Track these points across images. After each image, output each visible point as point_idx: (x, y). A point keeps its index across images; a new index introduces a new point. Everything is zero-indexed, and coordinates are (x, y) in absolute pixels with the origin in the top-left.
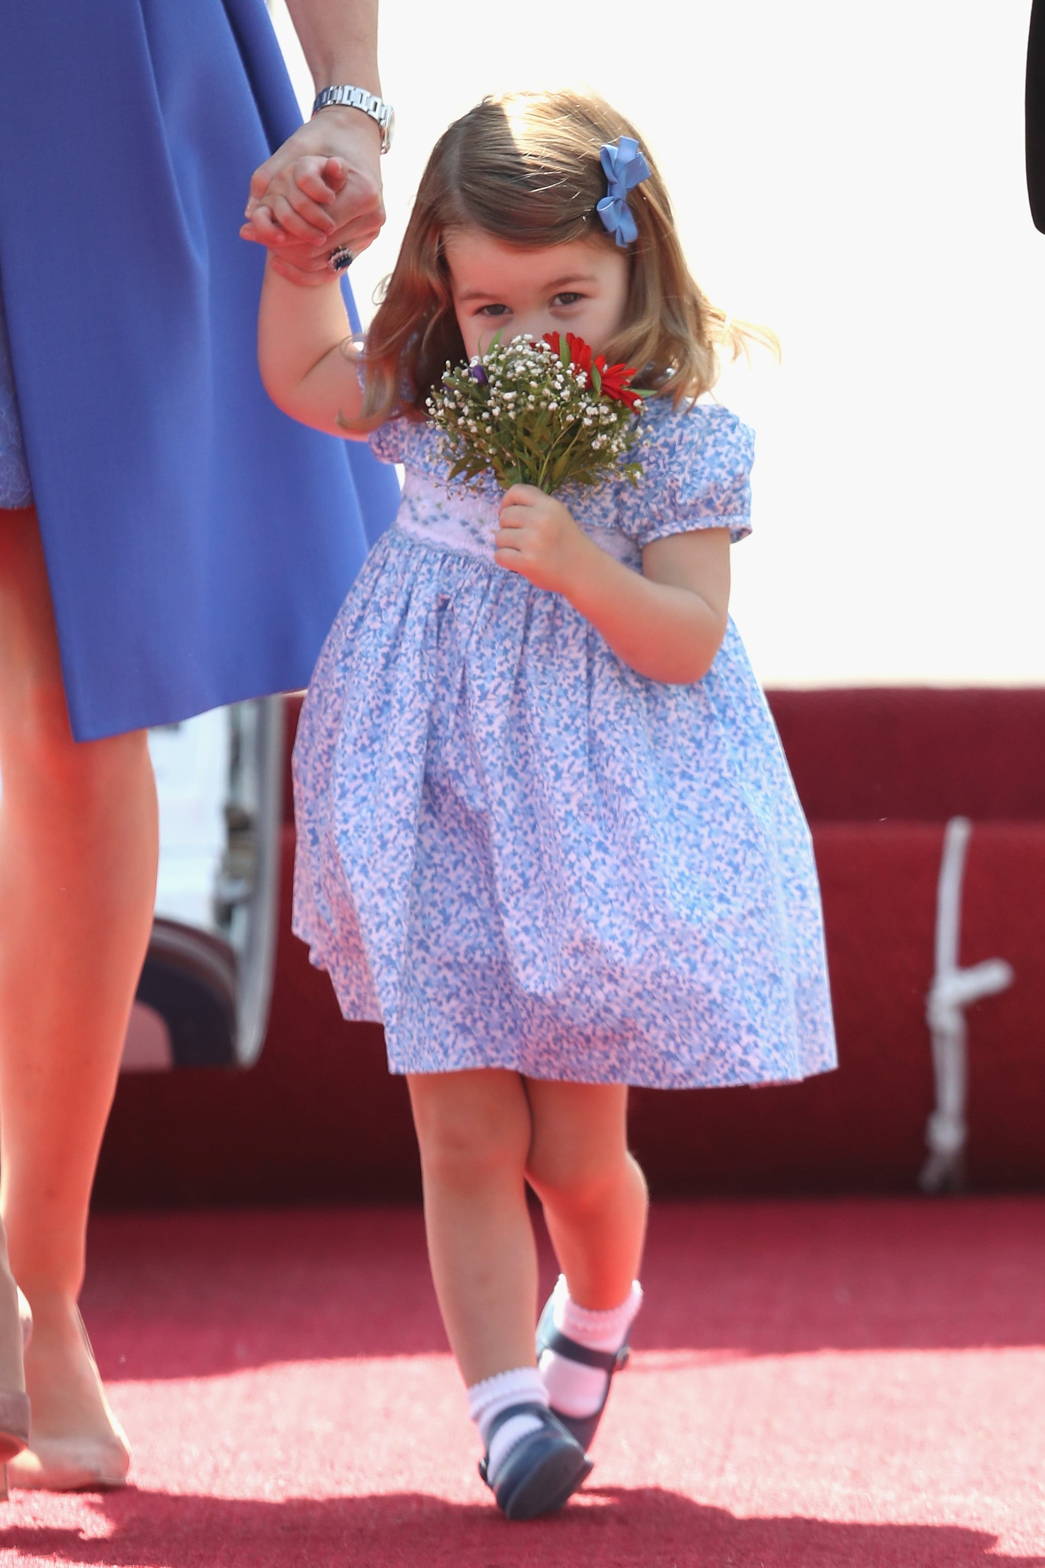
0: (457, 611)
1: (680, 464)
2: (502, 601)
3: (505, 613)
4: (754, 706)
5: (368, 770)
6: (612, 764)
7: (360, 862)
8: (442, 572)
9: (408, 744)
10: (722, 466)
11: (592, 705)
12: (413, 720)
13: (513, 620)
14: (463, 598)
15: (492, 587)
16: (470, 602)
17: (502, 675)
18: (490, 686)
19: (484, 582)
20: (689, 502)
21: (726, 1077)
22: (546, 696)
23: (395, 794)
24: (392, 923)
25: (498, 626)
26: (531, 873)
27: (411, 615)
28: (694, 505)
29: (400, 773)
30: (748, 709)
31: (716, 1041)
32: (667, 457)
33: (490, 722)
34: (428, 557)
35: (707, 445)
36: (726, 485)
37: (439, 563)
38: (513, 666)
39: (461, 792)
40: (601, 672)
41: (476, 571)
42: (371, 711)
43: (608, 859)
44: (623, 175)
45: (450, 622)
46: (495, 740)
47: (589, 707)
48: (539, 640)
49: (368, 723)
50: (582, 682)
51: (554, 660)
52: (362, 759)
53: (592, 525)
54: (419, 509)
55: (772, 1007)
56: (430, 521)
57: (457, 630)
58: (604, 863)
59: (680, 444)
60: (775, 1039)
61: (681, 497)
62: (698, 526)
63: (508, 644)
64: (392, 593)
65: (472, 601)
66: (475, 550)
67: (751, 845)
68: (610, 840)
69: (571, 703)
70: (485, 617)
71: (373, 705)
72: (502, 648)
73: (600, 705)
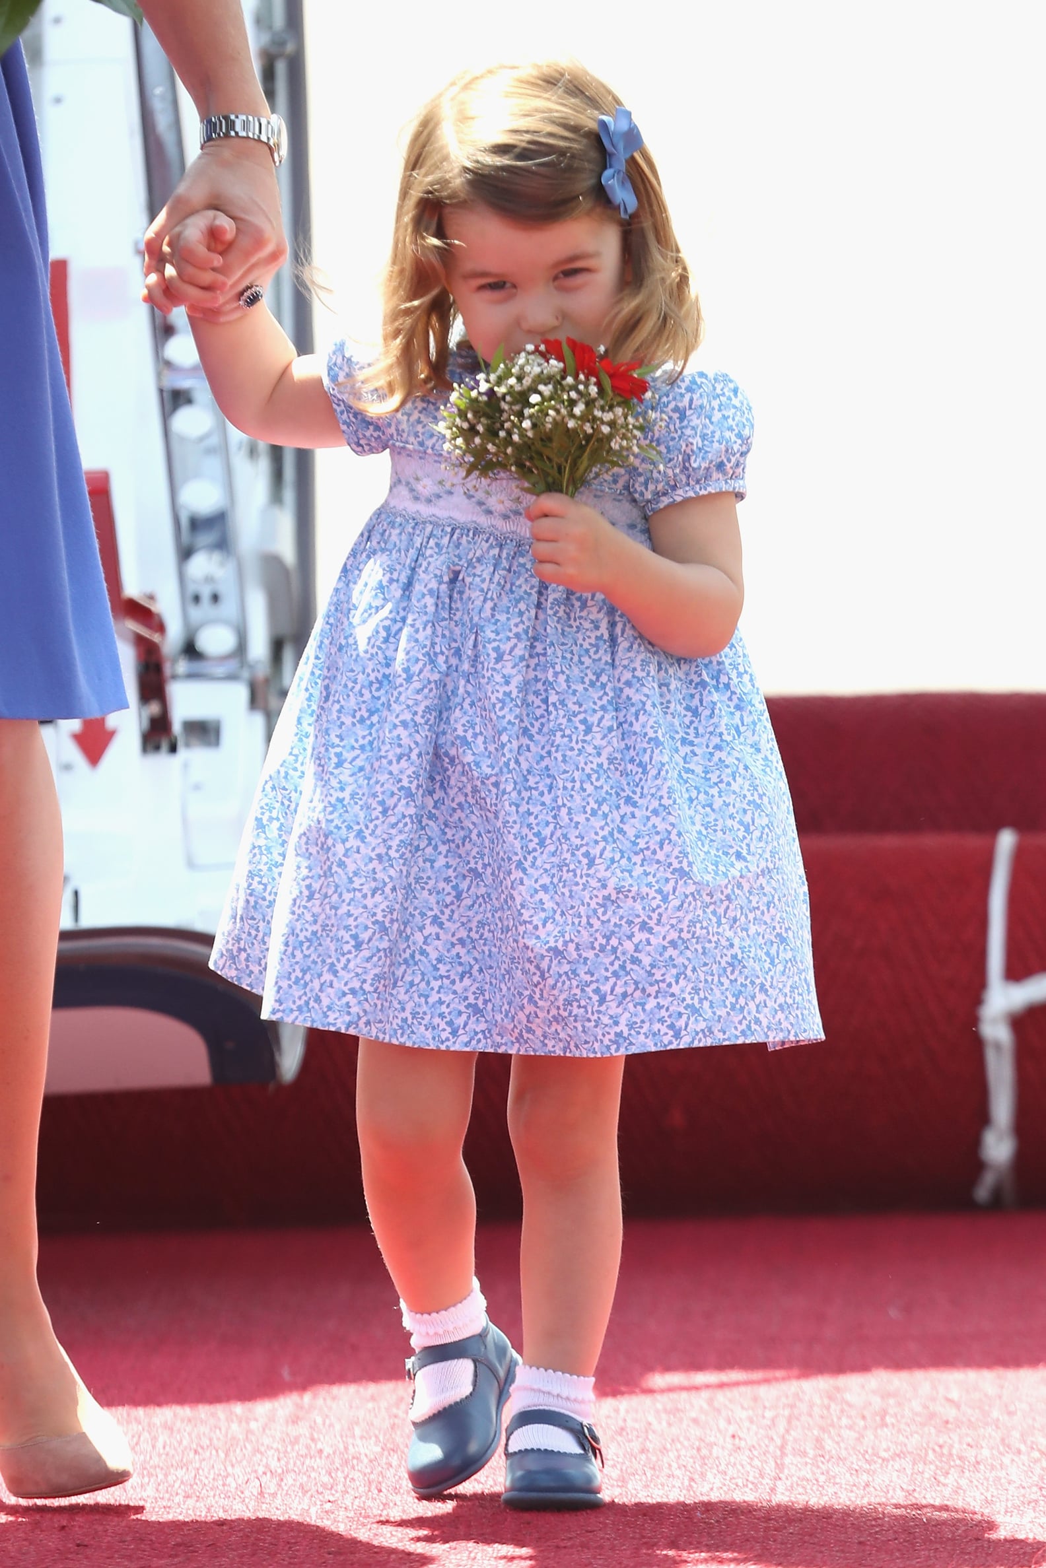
0: (468, 580)
1: (693, 428)
2: (514, 568)
3: (518, 578)
4: (746, 672)
5: (366, 742)
6: (642, 718)
7: (356, 827)
8: (451, 545)
9: (415, 713)
10: (731, 429)
11: (617, 663)
12: (422, 689)
13: (526, 585)
14: (475, 567)
15: (504, 555)
16: (483, 571)
17: (517, 636)
18: (506, 647)
19: (496, 551)
20: (704, 465)
21: (743, 1033)
22: (569, 656)
23: (398, 762)
24: (387, 890)
25: (512, 592)
26: (547, 832)
27: (418, 588)
28: (707, 469)
29: (406, 741)
30: (740, 675)
31: (737, 996)
32: (678, 421)
33: (507, 683)
34: (435, 532)
35: (713, 409)
36: (736, 447)
37: (449, 536)
38: (528, 627)
39: (469, 758)
40: (623, 632)
41: (487, 541)
42: (371, 683)
43: (636, 811)
44: (621, 146)
45: (461, 593)
46: (512, 700)
47: (613, 665)
48: (557, 602)
49: (367, 696)
50: (605, 641)
51: (572, 622)
52: (361, 731)
53: (602, 491)
54: (419, 487)
55: (780, 968)
56: (433, 499)
57: (470, 598)
58: (633, 816)
59: (690, 408)
60: (781, 1000)
61: (695, 461)
62: (711, 490)
63: (522, 606)
64: (395, 570)
65: (485, 570)
66: (483, 521)
67: (758, 806)
68: (639, 794)
69: (594, 660)
70: (499, 584)
71: (372, 678)
72: (517, 610)
73: (625, 662)
